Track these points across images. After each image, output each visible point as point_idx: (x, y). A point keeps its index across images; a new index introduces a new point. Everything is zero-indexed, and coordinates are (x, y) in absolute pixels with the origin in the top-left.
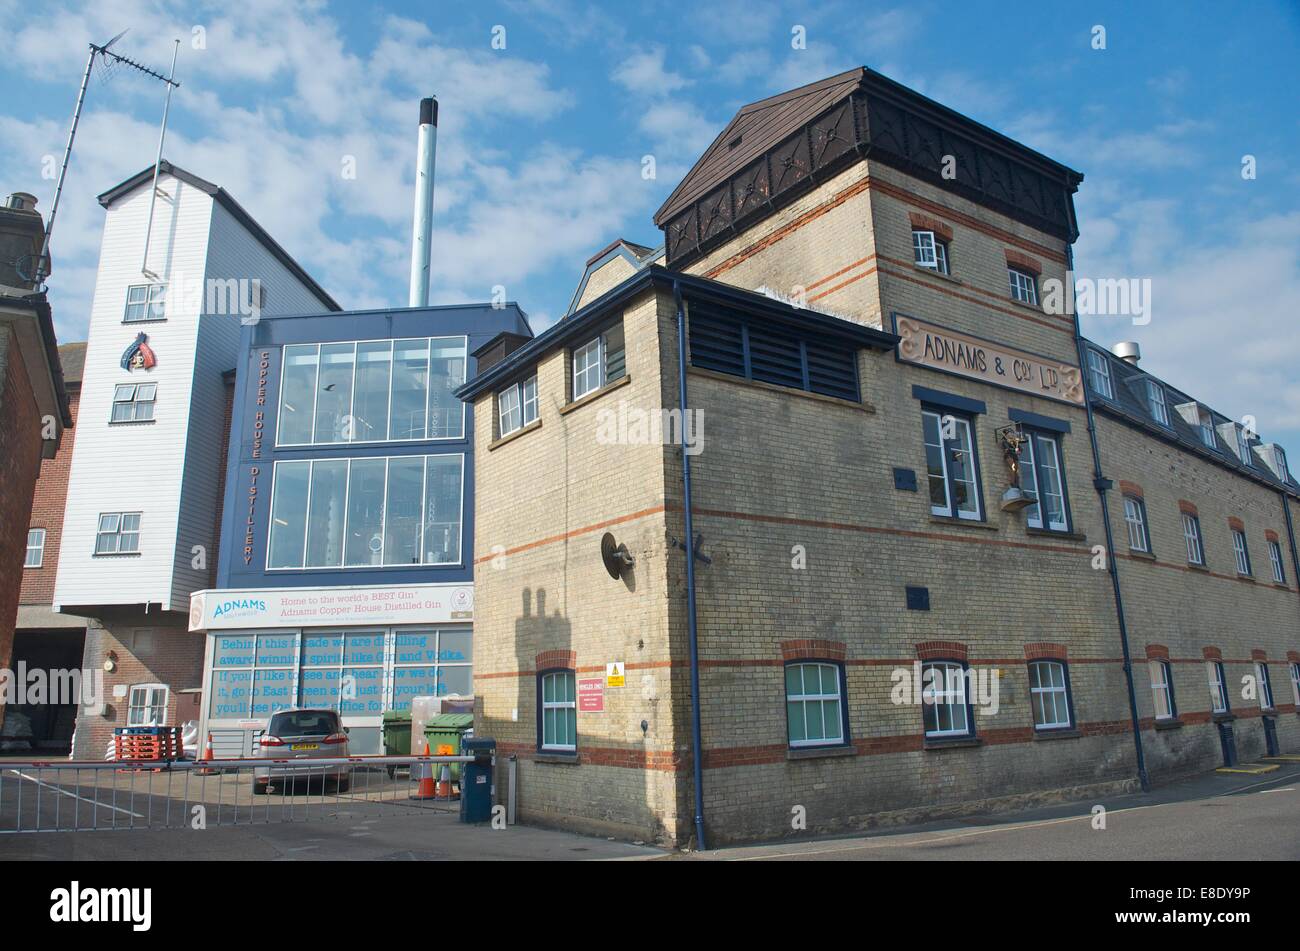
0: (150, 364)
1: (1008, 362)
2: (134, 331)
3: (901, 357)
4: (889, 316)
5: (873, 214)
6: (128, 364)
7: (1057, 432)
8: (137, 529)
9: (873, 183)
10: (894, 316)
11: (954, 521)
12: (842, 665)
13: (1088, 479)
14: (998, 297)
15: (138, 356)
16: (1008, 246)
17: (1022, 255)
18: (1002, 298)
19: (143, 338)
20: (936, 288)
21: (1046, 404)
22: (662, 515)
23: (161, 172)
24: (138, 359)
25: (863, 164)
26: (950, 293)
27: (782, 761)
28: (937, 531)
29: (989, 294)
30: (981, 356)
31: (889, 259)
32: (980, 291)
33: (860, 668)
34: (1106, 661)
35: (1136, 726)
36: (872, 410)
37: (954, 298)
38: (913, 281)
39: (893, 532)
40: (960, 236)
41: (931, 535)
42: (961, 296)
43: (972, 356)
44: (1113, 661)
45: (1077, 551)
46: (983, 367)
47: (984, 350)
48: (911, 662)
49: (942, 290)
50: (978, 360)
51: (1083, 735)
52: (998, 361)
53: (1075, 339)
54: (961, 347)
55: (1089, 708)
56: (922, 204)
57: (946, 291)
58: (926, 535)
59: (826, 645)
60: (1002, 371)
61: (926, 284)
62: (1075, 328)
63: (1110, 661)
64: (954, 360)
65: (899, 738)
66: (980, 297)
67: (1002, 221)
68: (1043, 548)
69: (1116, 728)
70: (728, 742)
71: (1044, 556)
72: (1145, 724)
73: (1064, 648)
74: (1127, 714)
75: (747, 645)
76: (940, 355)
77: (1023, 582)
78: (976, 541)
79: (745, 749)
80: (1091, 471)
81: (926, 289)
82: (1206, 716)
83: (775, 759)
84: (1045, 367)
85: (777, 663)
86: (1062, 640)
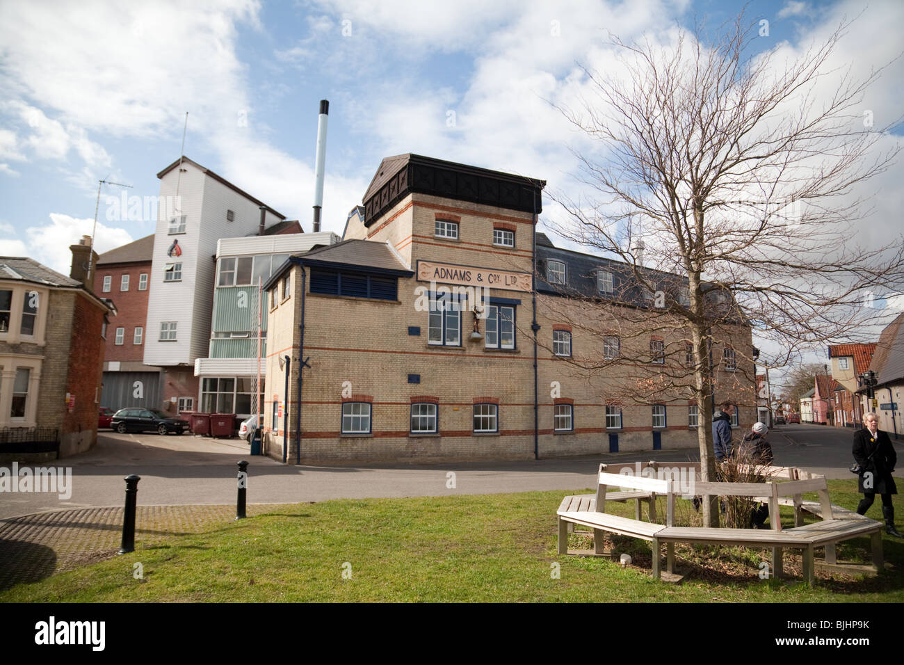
0: (179, 254)
1: (485, 275)
2: (172, 239)
3: (419, 279)
4: (416, 262)
5: (414, 217)
6: (170, 255)
7: (514, 304)
8: (175, 329)
9: (414, 203)
10: (417, 261)
11: (443, 347)
12: (371, 404)
13: (528, 324)
14: (484, 245)
15: (175, 250)
16: (495, 220)
17: (504, 224)
18: (487, 246)
19: (176, 242)
20: (447, 246)
21: (508, 293)
22: (292, 349)
23: (183, 162)
24: (174, 251)
25: (411, 195)
26: (455, 247)
27: (338, 437)
28: (429, 351)
29: (479, 245)
30: (468, 274)
31: (419, 236)
32: (474, 244)
33: (380, 405)
34: (523, 405)
35: (536, 432)
36: (400, 303)
37: (456, 249)
38: (432, 244)
39: (405, 353)
40: (465, 220)
41: (426, 354)
42: (461, 248)
43: (462, 275)
44: (528, 405)
45: (514, 357)
46: (468, 279)
47: (471, 272)
48: (407, 404)
49: (449, 246)
50: (466, 276)
51: (502, 435)
52: (479, 276)
53: (533, 260)
54: (456, 271)
55: (509, 425)
56: (443, 208)
57: (452, 247)
58: (423, 354)
59: (364, 396)
60: (481, 280)
61: (440, 245)
62: (534, 255)
63: (526, 405)
64: (451, 277)
65: (397, 432)
66: (473, 247)
67: (493, 210)
68: (492, 357)
69: (524, 433)
70: (314, 430)
71: (493, 360)
72: (545, 432)
73: (498, 399)
74: (533, 427)
75: (325, 395)
76: (443, 276)
77: (476, 372)
78: (452, 355)
79: (321, 433)
80: (531, 321)
81: (440, 247)
82: (598, 430)
83: (335, 437)
84: (509, 276)
85: (339, 403)
86: (497, 396)
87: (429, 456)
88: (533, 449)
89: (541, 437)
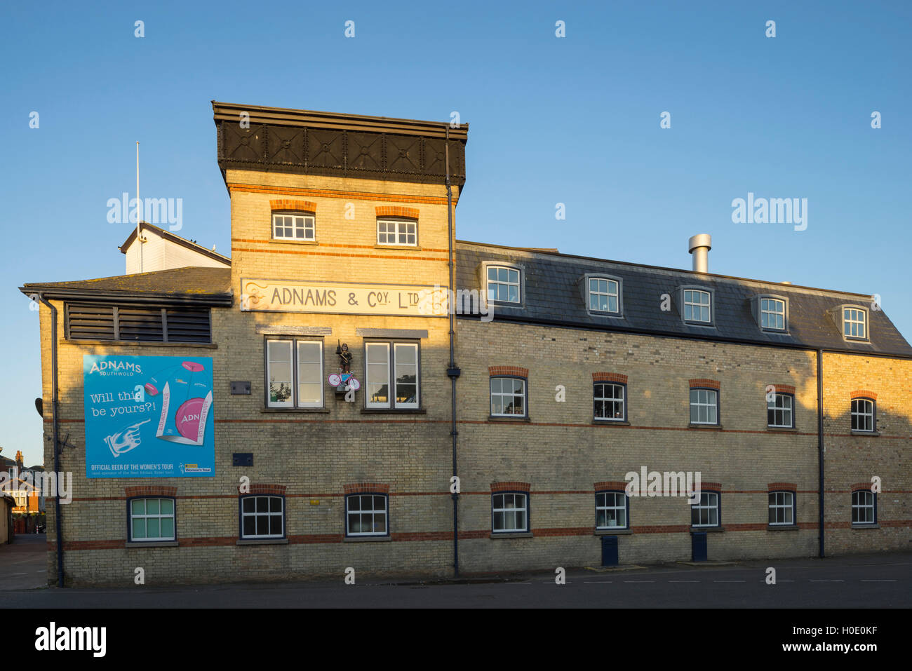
1: (362, 294)
3: (244, 308)
4: (239, 281)
7: (418, 337)
9: (232, 187)
10: (241, 279)
12: (175, 499)
13: (440, 370)
14: (359, 247)
16: (379, 204)
17: (397, 208)
18: (366, 247)
20: (292, 253)
21: (403, 320)
26: (306, 253)
27: (123, 548)
28: (267, 418)
29: (350, 246)
30: (332, 294)
31: (244, 241)
32: (340, 246)
33: (189, 500)
34: (434, 494)
35: (456, 536)
36: (215, 347)
37: (309, 256)
38: (267, 251)
39: (225, 421)
40: (324, 206)
41: (260, 421)
42: (318, 254)
43: (321, 296)
44: (442, 493)
45: (415, 422)
46: (332, 302)
47: (335, 290)
48: (232, 497)
49: (296, 253)
50: (328, 298)
51: (395, 540)
52: (352, 296)
53: (450, 265)
54: (310, 291)
55: (407, 524)
56: (283, 190)
57: (301, 253)
58: (256, 421)
59: (162, 488)
60: (356, 303)
61: (281, 252)
62: (451, 256)
63: (438, 494)
64: (302, 302)
65: (216, 538)
66: (338, 250)
67: (374, 185)
68: (377, 422)
69: (435, 536)
70: (84, 537)
71: (377, 427)
72: (470, 535)
73: (387, 486)
74: (450, 528)
75: (99, 489)
76: (287, 300)
77: (351, 445)
78: (306, 421)
79: (96, 542)
80: (446, 363)
81: (280, 255)
82: (581, 531)
83: (117, 548)
84: (405, 292)
85: (122, 499)
86: (386, 481)
87: (270, 573)
88: (451, 561)
89: (462, 543)
